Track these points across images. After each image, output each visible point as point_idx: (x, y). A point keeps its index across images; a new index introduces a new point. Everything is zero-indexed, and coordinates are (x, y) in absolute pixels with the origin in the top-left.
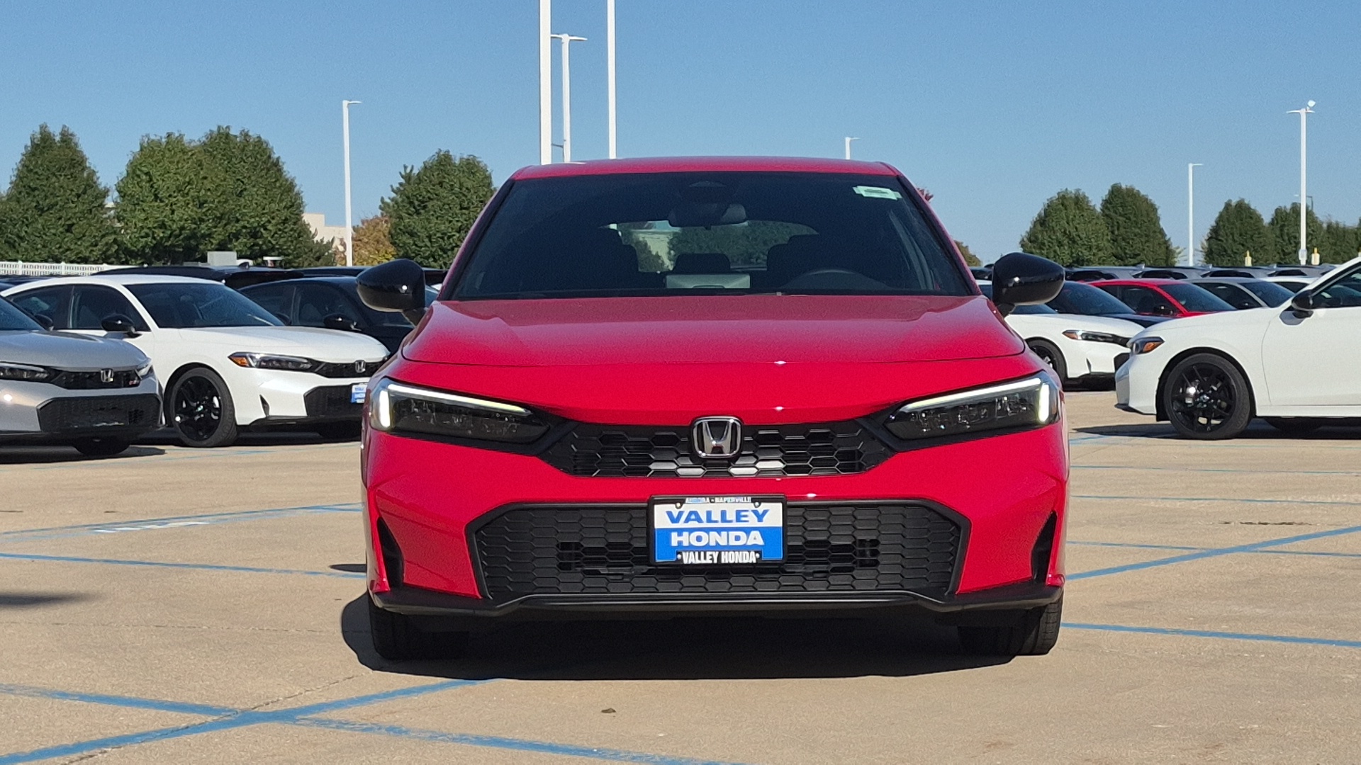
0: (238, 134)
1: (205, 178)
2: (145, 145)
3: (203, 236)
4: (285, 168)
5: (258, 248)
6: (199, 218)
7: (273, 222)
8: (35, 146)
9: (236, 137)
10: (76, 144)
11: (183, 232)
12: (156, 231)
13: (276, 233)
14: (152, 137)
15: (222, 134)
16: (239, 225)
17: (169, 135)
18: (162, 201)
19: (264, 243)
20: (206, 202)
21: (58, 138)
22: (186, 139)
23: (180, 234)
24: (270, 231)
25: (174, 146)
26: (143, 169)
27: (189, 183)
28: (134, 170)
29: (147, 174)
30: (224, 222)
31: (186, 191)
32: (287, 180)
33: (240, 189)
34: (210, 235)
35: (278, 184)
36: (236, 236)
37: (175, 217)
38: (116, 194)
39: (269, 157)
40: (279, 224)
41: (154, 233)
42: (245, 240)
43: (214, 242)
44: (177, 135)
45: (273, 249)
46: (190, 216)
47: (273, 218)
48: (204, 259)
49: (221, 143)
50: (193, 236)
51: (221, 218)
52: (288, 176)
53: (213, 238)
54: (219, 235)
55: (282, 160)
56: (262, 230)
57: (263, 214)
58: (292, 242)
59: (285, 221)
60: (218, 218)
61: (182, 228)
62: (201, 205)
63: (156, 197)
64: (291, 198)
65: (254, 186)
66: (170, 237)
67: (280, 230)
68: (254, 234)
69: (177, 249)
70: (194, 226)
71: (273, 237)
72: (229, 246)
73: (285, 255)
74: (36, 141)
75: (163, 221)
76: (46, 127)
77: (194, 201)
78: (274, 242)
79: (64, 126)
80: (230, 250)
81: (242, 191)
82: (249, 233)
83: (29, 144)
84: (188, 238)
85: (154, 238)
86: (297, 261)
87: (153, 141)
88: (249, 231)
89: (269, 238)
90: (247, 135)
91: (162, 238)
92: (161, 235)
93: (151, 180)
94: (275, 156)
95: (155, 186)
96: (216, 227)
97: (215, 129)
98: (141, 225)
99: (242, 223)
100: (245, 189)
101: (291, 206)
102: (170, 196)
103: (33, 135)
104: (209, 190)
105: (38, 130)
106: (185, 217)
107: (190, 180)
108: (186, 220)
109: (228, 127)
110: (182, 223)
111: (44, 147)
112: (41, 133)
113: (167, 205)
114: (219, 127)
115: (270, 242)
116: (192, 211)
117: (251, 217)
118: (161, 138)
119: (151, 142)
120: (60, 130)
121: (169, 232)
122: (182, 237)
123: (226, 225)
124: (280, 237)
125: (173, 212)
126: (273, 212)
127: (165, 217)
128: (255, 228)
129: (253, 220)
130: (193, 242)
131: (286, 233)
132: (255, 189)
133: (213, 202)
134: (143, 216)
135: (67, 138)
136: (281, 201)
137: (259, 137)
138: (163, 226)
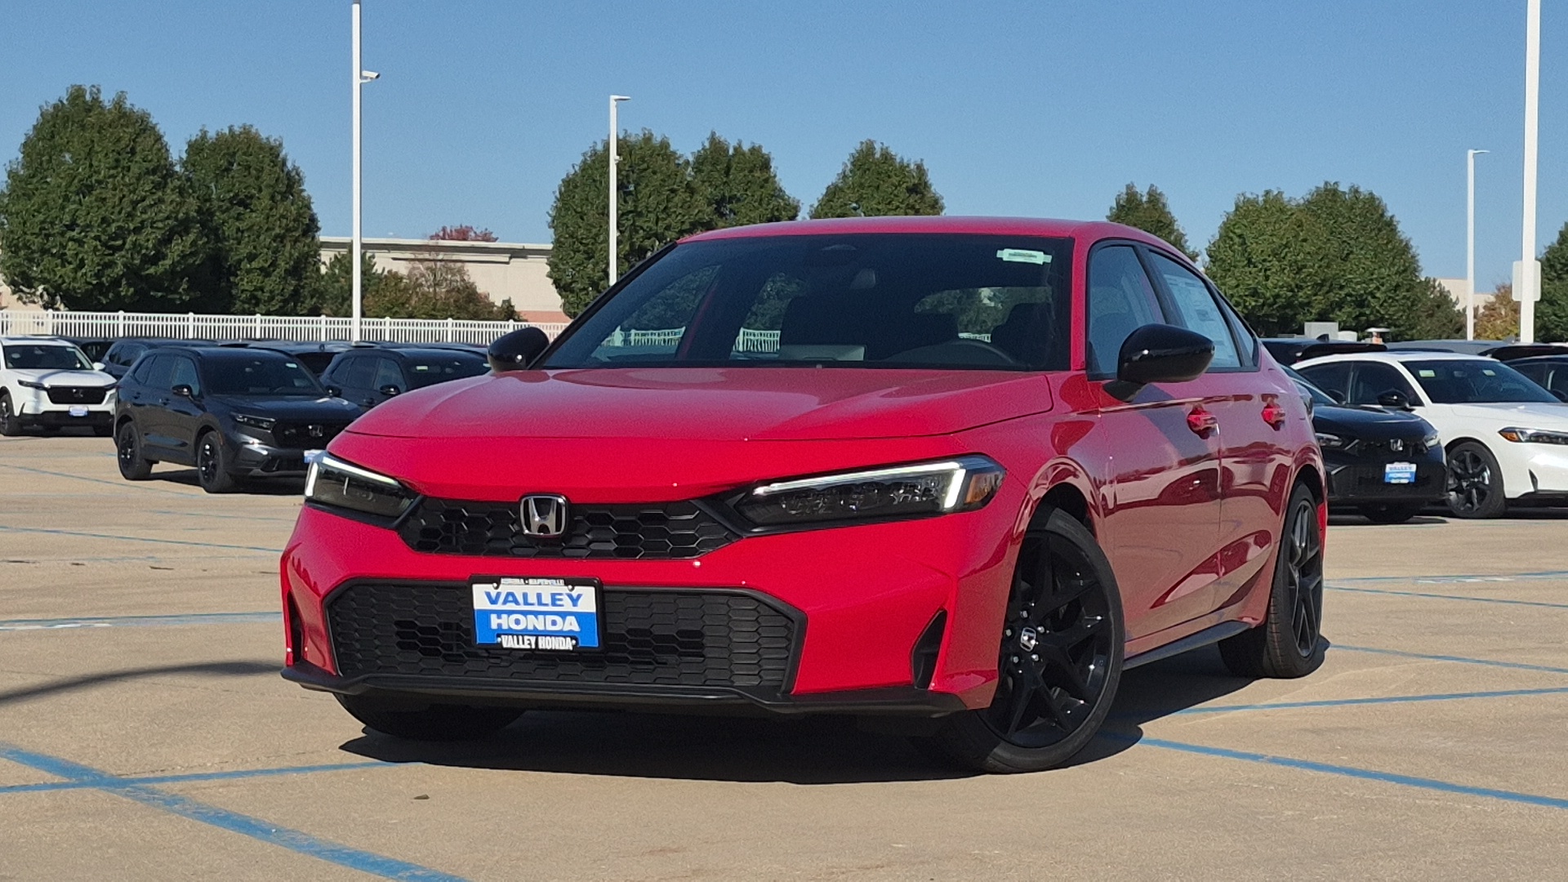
0: (1347, 190)
1: (1305, 240)
2: (1241, 204)
3: (1302, 305)
4: (1400, 228)
5: (1364, 318)
6: (1297, 286)
7: (1383, 289)
8: (1120, 207)
9: (1344, 193)
10: (1164, 205)
11: (1278, 300)
12: (1248, 299)
13: (1385, 301)
14: (1248, 195)
15: (1330, 190)
16: (1343, 293)
17: (1267, 193)
18: (1255, 267)
19: (1372, 313)
20: (1305, 267)
21: (1145, 199)
22: (1286, 197)
23: (1275, 303)
24: (1379, 298)
25: (1273, 206)
26: (1237, 231)
27: (1286, 246)
28: (1228, 231)
29: (1240, 236)
30: (1326, 289)
31: (1282, 255)
32: (1401, 241)
33: (1346, 252)
34: (1309, 304)
35: (1390, 246)
36: (1340, 305)
37: (1269, 284)
38: (1207, 259)
39: (1382, 215)
40: (1390, 291)
41: (1245, 301)
42: (1350, 310)
43: (1314, 311)
44: (1275, 193)
45: (1382, 319)
46: (1285, 282)
47: (1383, 285)
48: (1301, 331)
49: (1328, 200)
50: (1289, 304)
51: (1322, 285)
52: (1403, 237)
53: (1312, 307)
54: (1319, 303)
55: (1396, 219)
56: (1369, 298)
57: (1372, 280)
58: (1404, 311)
59: (1397, 287)
60: (1317, 284)
61: (1277, 296)
62: (1299, 270)
63: (1250, 261)
64: (1405, 262)
65: (1362, 249)
66: (1263, 305)
67: (1390, 298)
68: (1361, 303)
69: (1271, 320)
70: (1290, 294)
71: (1381, 305)
72: (1331, 316)
73: (1395, 326)
74: (1121, 202)
75: (1255, 289)
76: (1133, 186)
77: (1291, 266)
78: (1382, 312)
79: (1152, 186)
80: (1332, 320)
81: (1348, 254)
82: (1353, 301)
83: (1115, 206)
84: (1283, 307)
85: (1245, 307)
86: (1409, 333)
87: (1249, 199)
88: (1354, 299)
89: (1377, 308)
90: (1357, 191)
91: (1253, 307)
92: (1253, 304)
93: (1244, 243)
94: (1389, 214)
95: (1249, 250)
96: (1316, 295)
97: (1322, 185)
98: (1231, 292)
99: (1346, 291)
100: (1352, 252)
101: (1404, 271)
102: (1264, 260)
103: (1119, 195)
104: (1309, 253)
105: (1124, 191)
106: (1280, 284)
107: (1287, 242)
108: (1282, 287)
109: (1336, 183)
110: (1277, 290)
111: (1129, 209)
112: (1127, 194)
113: (1260, 271)
114: (1326, 183)
115: (1378, 311)
116: (1287, 278)
117: (1357, 283)
118: (1258, 196)
119: (1248, 201)
120: (1147, 190)
121: (1261, 301)
122: (1275, 307)
123: (1327, 292)
124: (1390, 306)
125: (1267, 278)
126: (1383, 278)
127: (1258, 283)
128: (1361, 295)
129: (1359, 287)
130: (1289, 312)
131: (1397, 301)
132: (1363, 252)
133: (1312, 267)
134: (1234, 282)
135: (1154, 198)
136: (1393, 265)
137: (1371, 194)
138: (1255, 293)
